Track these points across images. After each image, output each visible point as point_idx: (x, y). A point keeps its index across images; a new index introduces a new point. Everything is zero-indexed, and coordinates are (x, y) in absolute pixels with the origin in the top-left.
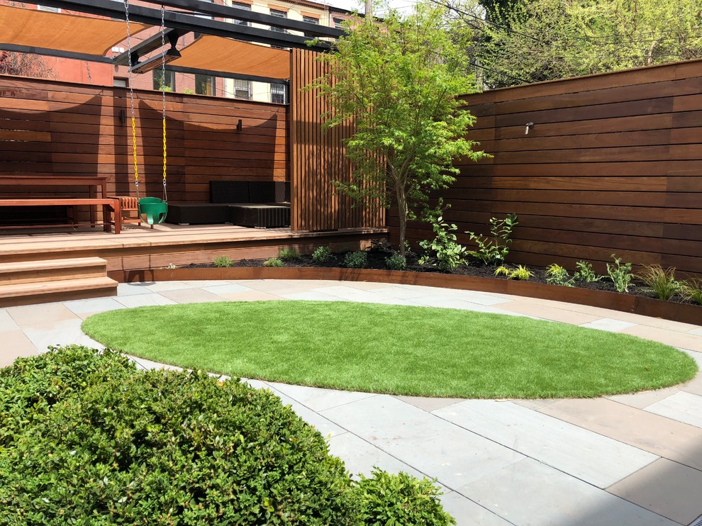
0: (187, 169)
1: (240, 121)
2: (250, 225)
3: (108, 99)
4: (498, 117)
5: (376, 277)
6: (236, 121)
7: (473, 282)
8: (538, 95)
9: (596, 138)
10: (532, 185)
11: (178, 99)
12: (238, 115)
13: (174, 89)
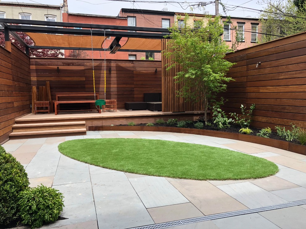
0: (135, 89)
1: (156, 69)
2: (152, 110)
3: (105, 64)
4: (248, 60)
5: (187, 131)
6: (155, 69)
7: (225, 134)
8: (262, 49)
9: (286, 67)
10: (261, 91)
11: (131, 62)
12: (156, 67)
13: (136, 58)
